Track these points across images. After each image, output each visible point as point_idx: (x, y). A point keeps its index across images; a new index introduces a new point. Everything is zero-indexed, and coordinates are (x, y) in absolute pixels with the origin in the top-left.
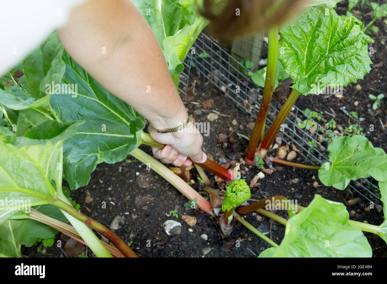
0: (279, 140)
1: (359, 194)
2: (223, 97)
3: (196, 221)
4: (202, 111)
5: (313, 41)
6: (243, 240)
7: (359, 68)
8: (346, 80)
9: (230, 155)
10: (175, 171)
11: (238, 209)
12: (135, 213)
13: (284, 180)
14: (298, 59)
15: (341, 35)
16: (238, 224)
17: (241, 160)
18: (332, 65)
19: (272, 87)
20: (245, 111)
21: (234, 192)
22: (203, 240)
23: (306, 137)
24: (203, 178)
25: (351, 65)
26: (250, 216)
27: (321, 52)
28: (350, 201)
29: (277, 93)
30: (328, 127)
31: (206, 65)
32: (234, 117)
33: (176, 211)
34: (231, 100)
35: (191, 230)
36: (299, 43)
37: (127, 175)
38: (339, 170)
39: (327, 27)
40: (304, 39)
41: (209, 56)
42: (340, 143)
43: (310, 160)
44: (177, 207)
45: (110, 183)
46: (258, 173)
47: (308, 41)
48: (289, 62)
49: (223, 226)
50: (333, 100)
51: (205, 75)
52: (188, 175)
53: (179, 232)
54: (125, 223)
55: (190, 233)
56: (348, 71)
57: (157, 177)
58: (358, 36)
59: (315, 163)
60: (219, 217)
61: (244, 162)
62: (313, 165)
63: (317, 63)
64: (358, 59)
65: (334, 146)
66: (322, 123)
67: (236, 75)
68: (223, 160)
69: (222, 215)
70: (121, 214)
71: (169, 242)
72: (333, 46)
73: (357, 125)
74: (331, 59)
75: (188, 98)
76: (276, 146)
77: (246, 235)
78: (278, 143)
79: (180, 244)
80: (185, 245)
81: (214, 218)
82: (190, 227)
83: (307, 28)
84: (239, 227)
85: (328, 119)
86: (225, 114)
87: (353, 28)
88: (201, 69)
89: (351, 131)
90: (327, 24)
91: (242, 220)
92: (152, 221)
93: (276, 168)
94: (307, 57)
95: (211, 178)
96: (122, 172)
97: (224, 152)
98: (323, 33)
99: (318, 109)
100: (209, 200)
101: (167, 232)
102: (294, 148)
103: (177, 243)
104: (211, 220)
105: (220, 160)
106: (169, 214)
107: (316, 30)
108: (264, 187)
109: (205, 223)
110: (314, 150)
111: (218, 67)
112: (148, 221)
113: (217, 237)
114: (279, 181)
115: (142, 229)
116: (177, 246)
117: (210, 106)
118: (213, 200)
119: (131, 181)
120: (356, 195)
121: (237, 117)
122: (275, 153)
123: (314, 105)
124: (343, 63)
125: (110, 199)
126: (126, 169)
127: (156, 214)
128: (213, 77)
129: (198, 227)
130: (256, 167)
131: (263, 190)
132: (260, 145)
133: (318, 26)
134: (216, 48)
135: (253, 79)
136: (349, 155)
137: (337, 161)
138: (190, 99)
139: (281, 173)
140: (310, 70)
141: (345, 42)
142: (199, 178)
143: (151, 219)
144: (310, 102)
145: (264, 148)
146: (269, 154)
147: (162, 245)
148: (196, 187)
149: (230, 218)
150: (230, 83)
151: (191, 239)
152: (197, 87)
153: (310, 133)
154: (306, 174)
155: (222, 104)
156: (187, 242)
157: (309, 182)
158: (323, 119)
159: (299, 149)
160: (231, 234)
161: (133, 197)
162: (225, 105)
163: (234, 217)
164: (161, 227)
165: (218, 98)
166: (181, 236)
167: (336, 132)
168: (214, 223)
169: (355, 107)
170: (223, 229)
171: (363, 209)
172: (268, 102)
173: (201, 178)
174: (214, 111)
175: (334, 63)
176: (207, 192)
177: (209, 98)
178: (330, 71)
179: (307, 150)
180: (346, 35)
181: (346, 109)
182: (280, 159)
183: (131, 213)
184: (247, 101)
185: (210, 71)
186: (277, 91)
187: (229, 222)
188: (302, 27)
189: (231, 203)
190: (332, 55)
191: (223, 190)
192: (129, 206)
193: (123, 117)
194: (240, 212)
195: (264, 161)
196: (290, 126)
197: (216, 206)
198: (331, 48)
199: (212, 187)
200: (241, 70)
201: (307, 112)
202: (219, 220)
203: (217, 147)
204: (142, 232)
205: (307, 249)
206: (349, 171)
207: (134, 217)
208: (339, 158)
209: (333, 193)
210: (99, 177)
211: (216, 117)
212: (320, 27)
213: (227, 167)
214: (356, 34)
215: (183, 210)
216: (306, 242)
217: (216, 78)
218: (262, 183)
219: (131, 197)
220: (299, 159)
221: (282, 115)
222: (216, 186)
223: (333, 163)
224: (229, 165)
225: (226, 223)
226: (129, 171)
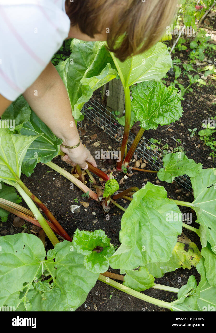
0: (136, 157)
1: (182, 186)
2: (103, 133)
3: (89, 205)
4: (91, 141)
5: (151, 100)
6: (116, 214)
7: (176, 114)
8: (169, 121)
9: (108, 166)
10: (76, 176)
11: (112, 197)
12: (53, 201)
13: (139, 180)
14: (143, 110)
15: (166, 96)
16: (113, 205)
17: (114, 169)
18: (162, 113)
19: (129, 126)
20: (115, 140)
21: (110, 186)
22: (93, 215)
23: (151, 154)
24: (92, 180)
25: (172, 113)
26: (120, 201)
27: (156, 106)
28: (177, 191)
29: (133, 129)
30: (164, 148)
31: (92, 114)
32: (109, 144)
33: (77, 199)
34: (108, 134)
35: (86, 210)
36: (143, 101)
37: (48, 180)
38: (169, 172)
39: (158, 92)
40: (146, 98)
41: (93, 108)
42: (169, 157)
43: (154, 167)
44: (78, 197)
45: (38, 185)
46: (124, 176)
47: (148, 100)
48: (138, 112)
49: (104, 207)
50: (167, 132)
51: (91, 120)
52: (83, 178)
53: (79, 211)
54: (48, 207)
55: (86, 211)
56: (170, 116)
57: (65, 180)
58: (176, 96)
59: (157, 170)
60: (102, 202)
61: (115, 170)
62: (156, 171)
63: (154, 112)
64: (175, 109)
65: (166, 159)
66: (160, 146)
67: (109, 120)
68: (103, 169)
69: (104, 201)
70: (45, 202)
71: (73, 217)
72: (162, 102)
73: (181, 147)
74: (161, 110)
75: (82, 133)
76: (134, 160)
77: (118, 212)
78: (135, 159)
79: (80, 218)
80: (83, 219)
81: (99, 203)
82: (85, 208)
83: (147, 93)
84: (114, 207)
85: (164, 143)
86: (104, 143)
87: (173, 92)
88: (89, 116)
89: (178, 150)
90: (158, 90)
91: (115, 203)
92: (63, 206)
93: (134, 173)
94: (148, 109)
95: (97, 180)
96: (45, 178)
97: (104, 165)
98: (156, 95)
99: (159, 138)
100: (96, 192)
101: (72, 211)
102: (145, 161)
103: (78, 218)
104: (97, 204)
105: (102, 169)
106: (73, 201)
107: (152, 94)
108: (128, 184)
109: (94, 206)
110: (156, 162)
111: (99, 116)
112: (61, 205)
113: (101, 213)
114: (136, 180)
115: (58, 210)
116: (78, 219)
117: (95, 138)
118: (98, 192)
119: (50, 183)
120: (181, 187)
121: (111, 144)
122: (133, 164)
123: (156, 136)
124: (168, 112)
125: (38, 194)
126: (47, 176)
127: (65, 201)
128: (96, 121)
129: (90, 208)
130: (123, 173)
131: (127, 186)
132: (125, 159)
133: (153, 92)
134: (97, 104)
135: (119, 122)
136: (174, 164)
137: (168, 167)
138: (83, 134)
139: (137, 176)
140: (150, 116)
141: (168, 100)
142: (90, 180)
143: (63, 205)
144: (154, 134)
145: (127, 161)
146: (130, 165)
147: (69, 219)
148: (88, 185)
149: (108, 202)
150: (106, 124)
151: (86, 215)
152: (87, 127)
153: (154, 152)
154: (152, 176)
155: (102, 137)
156: (84, 216)
157: (154, 180)
158: (161, 144)
159: (148, 162)
160: (109, 211)
161: (52, 192)
162: (104, 137)
163: (110, 202)
164: (68, 209)
165: (100, 133)
166: (80, 214)
167: (169, 151)
168: (99, 205)
169: (180, 136)
170: (104, 209)
171: (185, 195)
172: (127, 134)
173: (91, 180)
174: (97, 141)
175: (163, 112)
176: (95, 188)
177: (94, 133)
178: (160, 116)
179: (153, 162)
180: (169, 96)
181: (174, 138)
182: (137, 167)
183: (51, 202)
184: (117, 135)
185: (95, 117)
186: (133, 128)
187: (108, 204)
188: (145, 92)
189: (108, 193)
190: (162, 107)
191: (104, 187)
192: (49, 198)
193: (49, 140)
194: (114, 198)
195: (127, 169)
196: (142, 148)
197: (100, 196)
198: (161, 103)
199: (97, 185)
200: (112, 116)
201: (152, 140)
202: (102, 204)
203: (100, 162)
204: (58, 212)
205: (147, 214)
206: (174, 172)
207: (53, 204)
208: (169, 165)
209: (168, 186)
210: (31, 181)
211: (99, 144)
212: (154, 92)
213: (106, 173)
214: (175, 95)
215: (81, 199)
216: (146, 210)
217: (98, 122)
218: (126, 182)
219: (51, 193)
220: (147, 167)
221: (136, 142)
222: (100, 184)
223: (166, 168)
224: (107, 172)
225: (106, 205)
226: (49, 177)
